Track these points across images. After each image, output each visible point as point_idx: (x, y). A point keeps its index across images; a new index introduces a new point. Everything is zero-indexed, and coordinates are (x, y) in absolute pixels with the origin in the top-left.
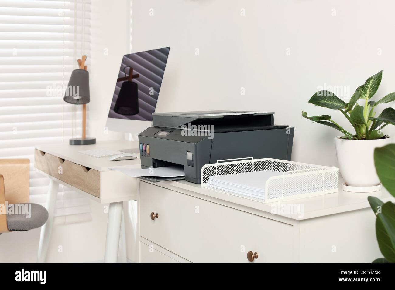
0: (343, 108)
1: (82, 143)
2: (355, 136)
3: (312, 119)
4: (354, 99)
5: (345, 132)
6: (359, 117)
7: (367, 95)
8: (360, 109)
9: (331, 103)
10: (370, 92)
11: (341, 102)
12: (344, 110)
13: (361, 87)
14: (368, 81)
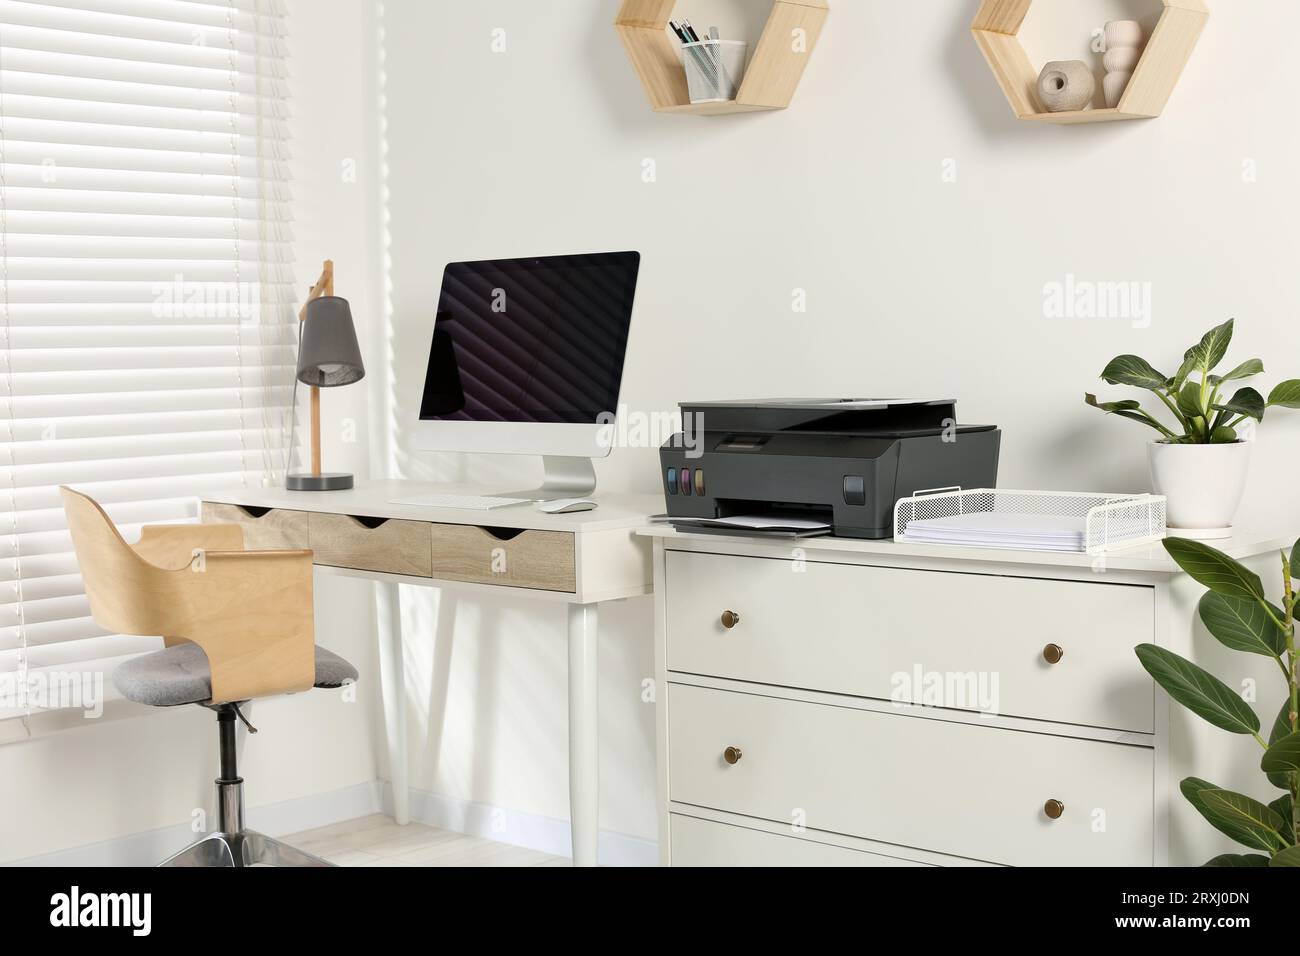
0: (1162, 388)
1: (324, 485)
2: (1184, 437)
3: (1104, 407)
4: (1184, 370)
5: (1165, 431)
6: (1193, 404)
7: (1206, 364)
8: (1194, 389)
9: (1141, 377)
10: (1210, 359)
11: (1159, 375)
12: (1164, 392)
13: (1193, 348)
14: (1206, 338)
